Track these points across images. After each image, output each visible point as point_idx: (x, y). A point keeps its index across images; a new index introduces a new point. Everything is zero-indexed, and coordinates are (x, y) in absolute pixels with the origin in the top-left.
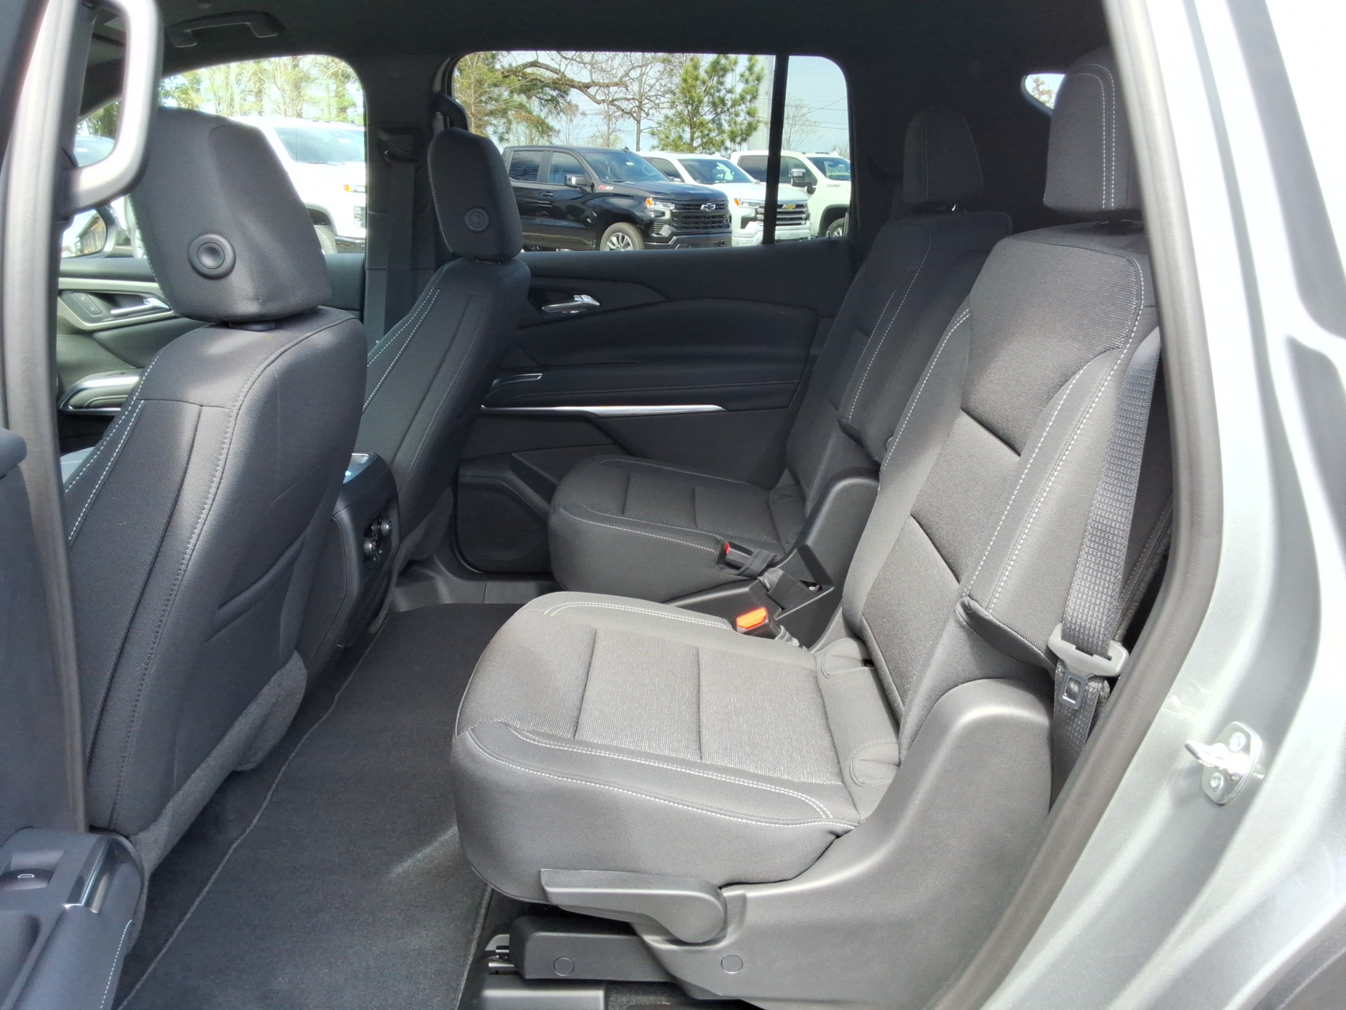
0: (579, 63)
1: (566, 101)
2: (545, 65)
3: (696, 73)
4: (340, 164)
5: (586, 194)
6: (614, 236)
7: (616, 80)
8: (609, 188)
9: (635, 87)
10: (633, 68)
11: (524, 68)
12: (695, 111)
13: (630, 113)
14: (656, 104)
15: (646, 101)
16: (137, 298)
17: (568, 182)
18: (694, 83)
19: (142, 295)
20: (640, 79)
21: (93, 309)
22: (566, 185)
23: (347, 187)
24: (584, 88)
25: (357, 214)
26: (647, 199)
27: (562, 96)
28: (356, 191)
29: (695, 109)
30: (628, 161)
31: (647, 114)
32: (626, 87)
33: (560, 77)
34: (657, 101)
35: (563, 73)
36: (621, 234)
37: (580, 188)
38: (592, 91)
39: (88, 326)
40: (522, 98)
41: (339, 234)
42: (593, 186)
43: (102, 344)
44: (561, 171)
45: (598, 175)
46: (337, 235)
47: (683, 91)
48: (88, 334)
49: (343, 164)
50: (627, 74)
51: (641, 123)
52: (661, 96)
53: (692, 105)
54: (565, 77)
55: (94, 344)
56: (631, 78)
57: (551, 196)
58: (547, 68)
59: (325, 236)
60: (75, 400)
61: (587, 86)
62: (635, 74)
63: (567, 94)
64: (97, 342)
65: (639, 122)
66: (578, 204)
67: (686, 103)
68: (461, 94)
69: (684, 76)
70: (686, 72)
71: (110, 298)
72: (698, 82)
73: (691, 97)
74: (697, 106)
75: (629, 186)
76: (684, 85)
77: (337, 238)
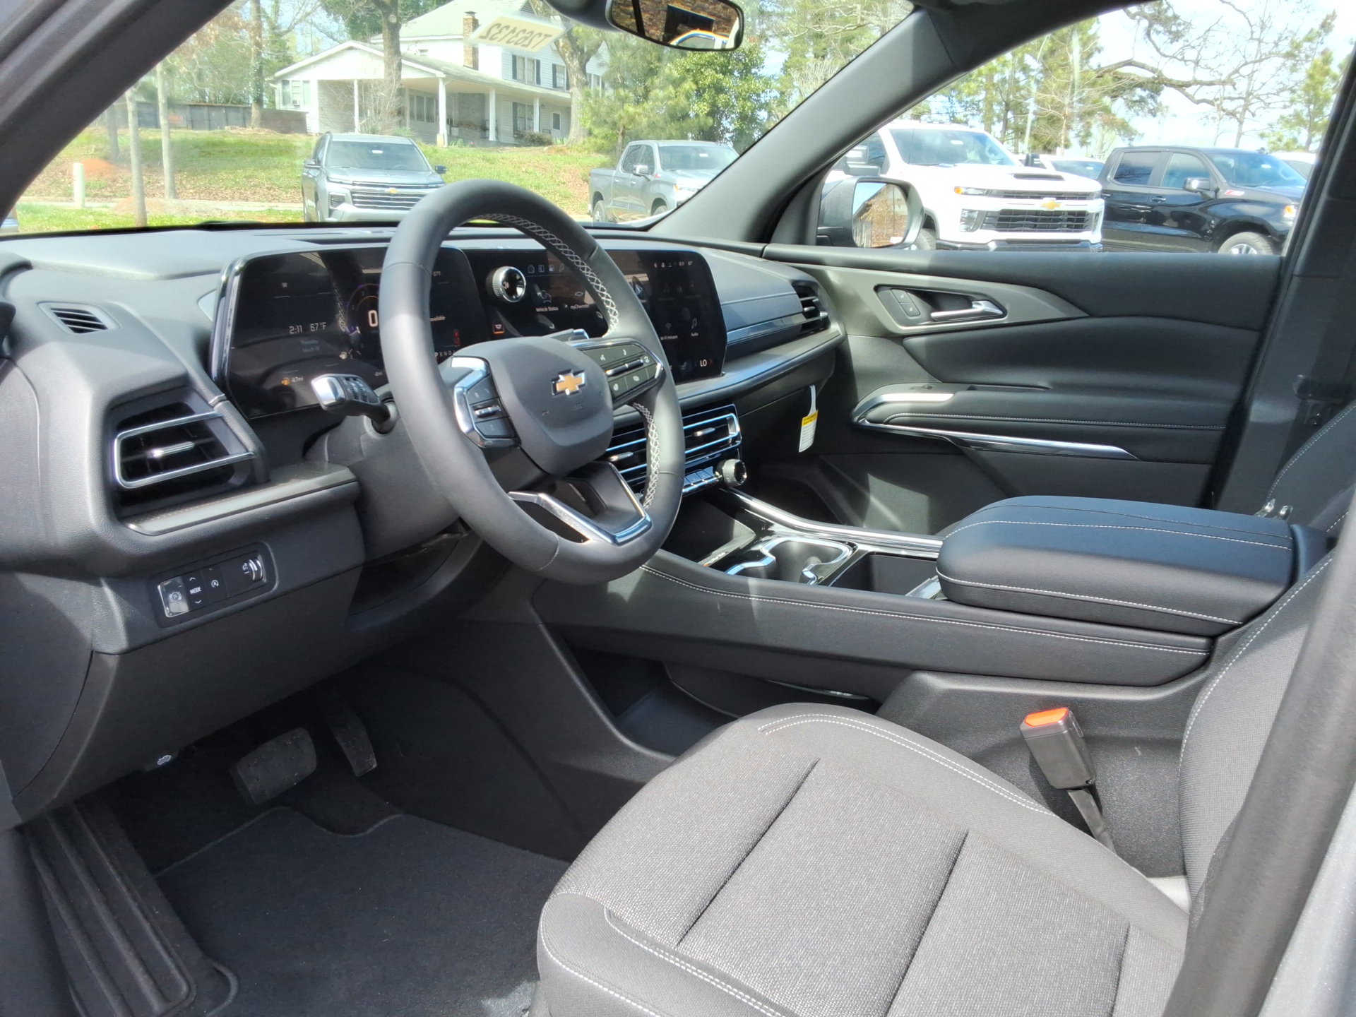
0: (1180, 60)
1: (1156, 102)
2: (1140, 63)
3: (1327, 67)
4: (952, 165)
5: (1207, 201)
6: (1236, 247)
7: (1223, 78)
8: (1238, 194)
9: (1242, 86)
10: (1246, 64)
11: (1117, 68)
12: (1318, 111)
13: (1232, 114)
14: (1265, 104)
15: (1255, 100)
16: (966, 300)
17: (1187, 186)
18: (1322, 79)
19: (972, 295)
20: (1250, 77)
21: (911, 309)
22: (1185, 189)
23: (957, 190)
24: (1181, 86)
25: (963, 217)
26: (1288, 207)
27: (1152, 97)
28: (966, 194)
29: (1318, 108)
30: (1264, 163)
31: (1254, 115)
32: (1234, 85)
33: (1156, 76)
34: (1268, 101)
35: (1160, 71)
36: (1245, 245)
37: (1201, 192)
38: (1190, 90)
39: (904, 329)
40: (1107, 100)
41: (941, 238)
42: (1217, 191)
43: (910, 352)
44: (1180, 176)
45: (1226, 178)
46: (939, 239)
47: (1307, 89)
48: (899, 339)
49: (955, 166)
50: (1237, 71)
51: (1244, 124)
52: (1274, 94)
53: (1315, 104)
54: (1162, 75)
55: (900, 350)
56: (1241, 76)
57: (1162, 201)
58: (1143, 67)
59: (925, 240)
60: (873, 414)
61: (1188, 85)
62: (1245, 71)
63: (1159, 95)
64: (905, 348)
65: (1241, 122)
66: (1196, 210)
67: (1309, 102)
68: (1056, 95)
69: (1311, 72)
70: (1315, 66)
71: (931, 298)
72: (1327, 78)
73: (1316, 96)
74: (1320, 105)
75: (1263, 191)
76: (1308, 81)
77: (938, 242)
